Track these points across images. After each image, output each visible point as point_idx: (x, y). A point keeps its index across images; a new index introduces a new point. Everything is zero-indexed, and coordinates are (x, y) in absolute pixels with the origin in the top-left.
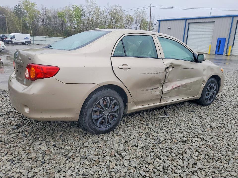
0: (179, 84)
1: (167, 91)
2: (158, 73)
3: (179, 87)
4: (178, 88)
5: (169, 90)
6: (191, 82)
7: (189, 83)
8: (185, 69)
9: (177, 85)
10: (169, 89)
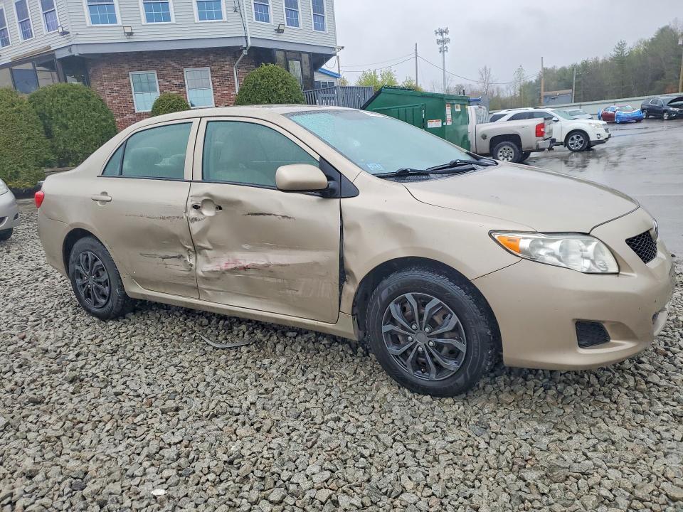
0: (245, 260)
1: (209, 272)
2: (164, 218)
3: (245, 268)
4: (242, 271)
5: (213, 272)
6: (289, 265)
7: (282, 265)
8: (256, 214)
9: (240, 261)
10: (214, 269)
